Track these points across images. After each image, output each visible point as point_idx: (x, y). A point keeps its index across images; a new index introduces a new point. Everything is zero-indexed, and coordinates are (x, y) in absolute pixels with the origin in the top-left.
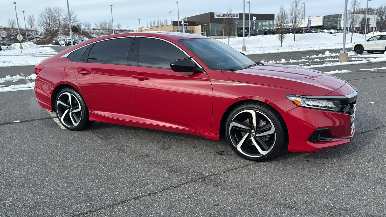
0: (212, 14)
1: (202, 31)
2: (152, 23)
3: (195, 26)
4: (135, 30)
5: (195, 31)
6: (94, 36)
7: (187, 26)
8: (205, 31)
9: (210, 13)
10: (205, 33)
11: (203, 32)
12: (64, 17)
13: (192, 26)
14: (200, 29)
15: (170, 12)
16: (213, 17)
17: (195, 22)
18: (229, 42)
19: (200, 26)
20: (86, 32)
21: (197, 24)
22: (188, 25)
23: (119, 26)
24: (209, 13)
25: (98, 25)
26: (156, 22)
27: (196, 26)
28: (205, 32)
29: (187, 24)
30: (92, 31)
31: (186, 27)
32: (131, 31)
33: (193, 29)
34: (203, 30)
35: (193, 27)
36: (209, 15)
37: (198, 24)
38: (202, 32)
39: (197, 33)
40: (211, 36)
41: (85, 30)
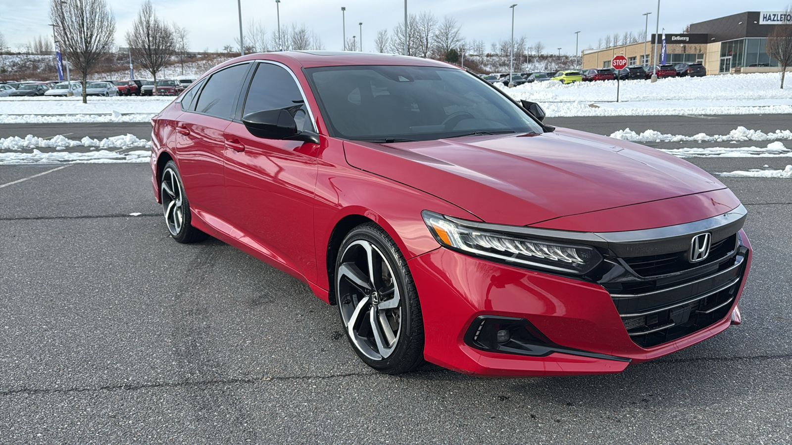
0: (753, 16)
1: (723, 55)
2: (612, 39)
3: (706, 44)
4: (571, 55)
5: (706, 55)
6: (488, 69)
7: (687, 45)
8: (730, 55)
9: (749, 13)
10: (730, 59)
11: (725, 58)
12: (437, 33)
13: (700, 44)
14: (720, 50)
15: (645, 14)
16: (756, 22)
17: (707, 34)
18: (782, 82)
19: (720, 43)
20: (473, 61)
21: (712, 39)
22: (689, 42)
23: (539, 48)
24: (745, 13)
25: (498, 47)
26: (619, 37)
27: (708, 44)
28: (731, 57)
29: (688, 39)
30: (485, 58)
31: (685, 47)
32: (563, 57)
33: (700, 51)
34: (727, 54)
35: (700, 47)
36: (746, 18)
37: (714, 40)
38: (723, 58)
39: (709, 59)
40: (744, 68)
41: (471, 58)
